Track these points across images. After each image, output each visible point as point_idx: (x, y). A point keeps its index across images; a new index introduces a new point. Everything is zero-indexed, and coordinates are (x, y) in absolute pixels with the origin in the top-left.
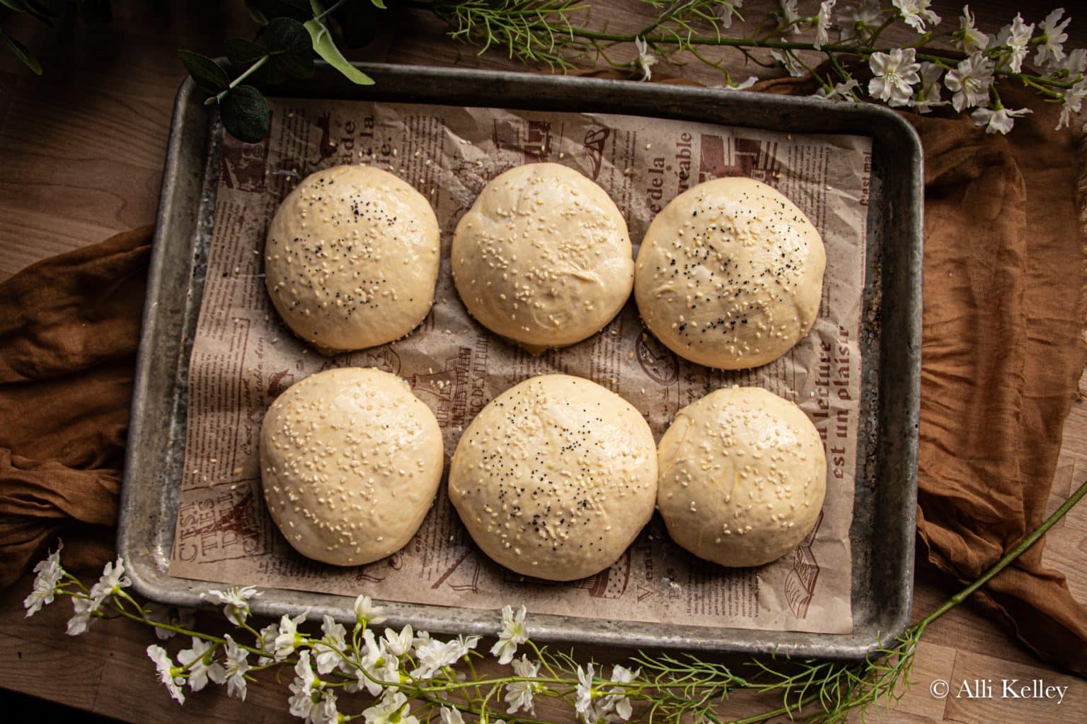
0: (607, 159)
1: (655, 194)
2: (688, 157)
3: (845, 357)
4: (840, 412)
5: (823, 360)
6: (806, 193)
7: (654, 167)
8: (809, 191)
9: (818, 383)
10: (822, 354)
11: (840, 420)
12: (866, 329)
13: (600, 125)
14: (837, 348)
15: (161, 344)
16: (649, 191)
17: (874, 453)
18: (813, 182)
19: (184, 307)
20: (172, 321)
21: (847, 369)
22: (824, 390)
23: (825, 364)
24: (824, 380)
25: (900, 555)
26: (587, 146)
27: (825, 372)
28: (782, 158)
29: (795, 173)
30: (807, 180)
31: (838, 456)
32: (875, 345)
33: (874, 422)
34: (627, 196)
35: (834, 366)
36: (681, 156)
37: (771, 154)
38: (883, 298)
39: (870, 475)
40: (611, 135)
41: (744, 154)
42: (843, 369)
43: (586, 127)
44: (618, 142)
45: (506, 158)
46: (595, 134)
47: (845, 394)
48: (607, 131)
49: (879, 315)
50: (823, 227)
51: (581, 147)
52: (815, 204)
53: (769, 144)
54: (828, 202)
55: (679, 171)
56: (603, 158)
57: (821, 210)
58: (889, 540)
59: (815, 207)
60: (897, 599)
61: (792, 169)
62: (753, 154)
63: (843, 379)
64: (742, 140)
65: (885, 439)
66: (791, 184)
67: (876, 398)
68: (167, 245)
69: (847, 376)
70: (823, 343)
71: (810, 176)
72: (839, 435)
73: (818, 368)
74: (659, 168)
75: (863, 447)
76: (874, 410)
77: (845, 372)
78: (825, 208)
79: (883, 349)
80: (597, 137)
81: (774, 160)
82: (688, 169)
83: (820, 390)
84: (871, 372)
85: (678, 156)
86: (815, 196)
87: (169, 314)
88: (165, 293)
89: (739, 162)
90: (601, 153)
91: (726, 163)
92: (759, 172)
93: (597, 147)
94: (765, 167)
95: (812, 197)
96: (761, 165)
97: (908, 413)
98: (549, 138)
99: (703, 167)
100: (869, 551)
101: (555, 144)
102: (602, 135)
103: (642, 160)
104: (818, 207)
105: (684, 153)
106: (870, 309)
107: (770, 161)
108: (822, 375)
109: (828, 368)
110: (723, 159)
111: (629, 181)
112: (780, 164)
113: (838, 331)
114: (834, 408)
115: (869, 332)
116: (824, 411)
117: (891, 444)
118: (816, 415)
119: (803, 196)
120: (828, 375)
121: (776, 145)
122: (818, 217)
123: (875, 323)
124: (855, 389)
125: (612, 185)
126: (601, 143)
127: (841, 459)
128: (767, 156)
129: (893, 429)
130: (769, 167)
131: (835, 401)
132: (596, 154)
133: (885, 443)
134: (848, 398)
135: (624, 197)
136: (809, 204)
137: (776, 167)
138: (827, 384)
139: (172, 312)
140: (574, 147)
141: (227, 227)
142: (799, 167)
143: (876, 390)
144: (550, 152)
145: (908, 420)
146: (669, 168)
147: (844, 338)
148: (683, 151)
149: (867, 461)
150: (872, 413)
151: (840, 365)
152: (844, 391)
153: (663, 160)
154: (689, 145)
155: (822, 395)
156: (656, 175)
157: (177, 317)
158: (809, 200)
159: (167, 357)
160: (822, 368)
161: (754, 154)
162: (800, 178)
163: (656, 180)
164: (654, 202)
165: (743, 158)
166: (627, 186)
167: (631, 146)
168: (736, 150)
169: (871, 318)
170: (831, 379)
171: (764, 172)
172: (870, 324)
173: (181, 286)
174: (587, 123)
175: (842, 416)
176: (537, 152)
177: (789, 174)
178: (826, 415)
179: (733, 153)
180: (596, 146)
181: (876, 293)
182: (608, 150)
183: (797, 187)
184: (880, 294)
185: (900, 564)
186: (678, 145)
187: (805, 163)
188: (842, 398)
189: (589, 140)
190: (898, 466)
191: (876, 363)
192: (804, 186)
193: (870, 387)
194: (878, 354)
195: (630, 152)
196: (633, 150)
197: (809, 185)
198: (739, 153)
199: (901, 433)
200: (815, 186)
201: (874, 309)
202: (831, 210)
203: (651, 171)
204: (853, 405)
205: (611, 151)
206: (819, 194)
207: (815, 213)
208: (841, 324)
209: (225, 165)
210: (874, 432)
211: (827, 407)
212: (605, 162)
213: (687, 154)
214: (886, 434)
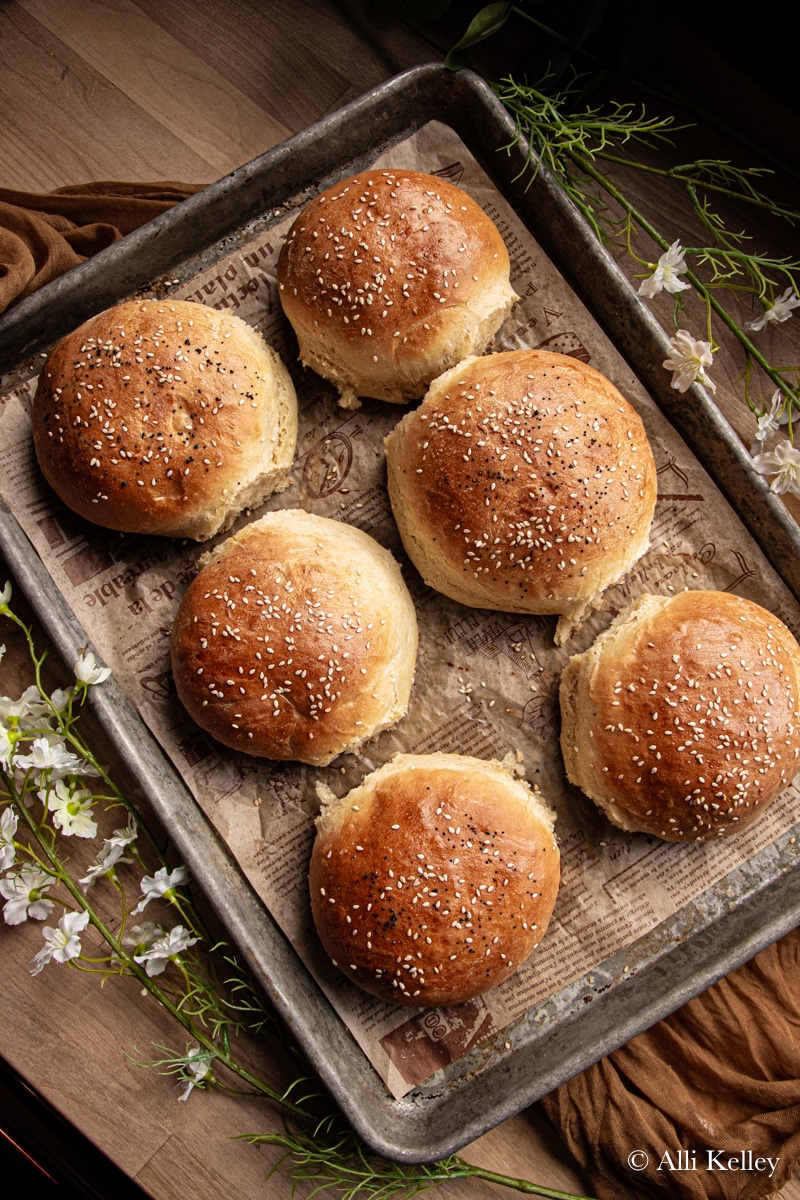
2: (109, 585)
12: (166, 292)
15: (705, 956)
16: (171, 598)
17: (282, 206)
19: (648, 968)
20: (672, 965)
25: (364, 114)
26: (173, 691)
32: (176, 273)
33: (252, 226)
36: (113, 591)
39: (305, 196)
40: (144, 675)
41: (62, 533)
44: (146, 664)
49: (143, 290)
58: (355, 134)
60: (406, 89)
62: (56, 522)
64: (50, 543)
65: (262, 202)
67: (228, 239)
68: (605, 1033)
76: (240, 234)
79: (176, 261)
80: (157, 688)
82: (121, 576)
84: (204, 260)
85: (116, 595)
87: (669, 974)
88: (653, 994)
90: (171, 672)
91: (86, 544)
97: (225, 192)
99: (108, 564)
100: (375, 151)
105: (109, 592)
110: (84, 550)
115: (166, 288)
117: (264, 192)
123: (153, 288)
129: (248, 199)
133: (265, 200)
139: (665, 974)
141: (533, 986)
143: (219, 244)
145: (232, 187)
148: (107, 595)
149: (294, 207)
150: (244, 233)
154: (96, 592)
157: (664, 966)
159: (711, 941)
161: (55, 520)
163: (155, 599)
168: (64, 543)
172: (157, 293)
173: (631, 989)
179: (69, 544)
180: (166, 682)
182: (161, 667)
185: (373, 108)
186: (105, 603)
190: (282, 170)
191: (194, 261)
193: (220, 251)
194: (183, 265)
195: (146, 644)
196: (142, 642)
198: (66, 538)
199: (248, 187)
205: (160, 663)
209: (473, 1041)
210: (262, 220)
213: (107, 589)
214: (256, 205)
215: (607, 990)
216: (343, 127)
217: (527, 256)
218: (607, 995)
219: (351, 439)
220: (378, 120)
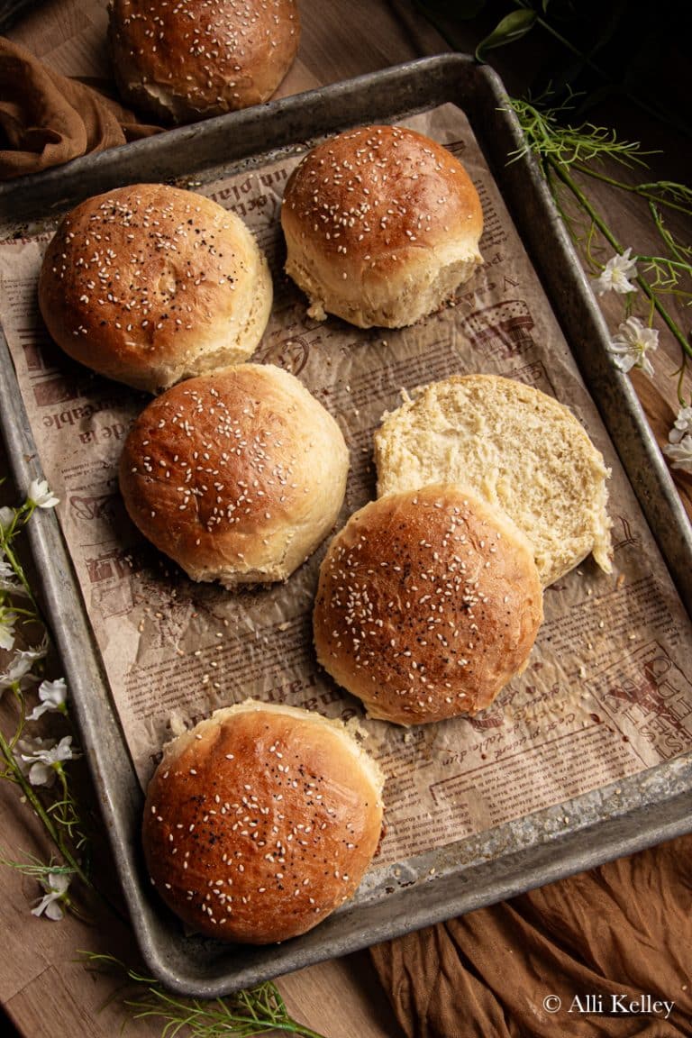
2: (69, 414)
15: (507, 872)
17: (304, 144)
19: (453, 875)
20: (475, 875)
25: (391, 82)
26: (95, 515)
32: (201, 176)
33: (274, 154)
36: (71, 420)
39: (326, 140)
41: (41, 360)
46: (80, 511)
48: (73, 500)
49: (169, 183)
58: (380, 97)
60: (432, 70)
65: (288, 136)
67: (251, 159)
68: (395, 917)
74: (92, 438)
76: (263, 158)
79: (202, 166)
80: (83, 508)
82: (81, 409)
84: (227, 172)
87: (469, 881)
88: (449, 894)
90: (98, 498)
97: (258, 116)
99: (74, 396)
100: (395, 117)
105: (66, 419)
117: (291, 127)
126: (87, 501)
129: (276, 129)
133: (291, 134)
139: (466, 881)
143: (242, 162)
145: (265, 114)
148: (64, 421)
150: (267, 158)
157: (467, 875)
159: (517, 862)
168: (40, 369)
173: (431, 888)
185: (399, 78)
190: (310, 111)
191: (219, 170)
198: (43, 366)
199: (278, 118)
203: (97, 443)
210: (284, 151)
213: (66, 416)
214: (282, 136)
215: (410, 886)
216: (371, 88)
217: (501, 230)
218: (408, 891)
219: (310, 346)
220: (402, 91)
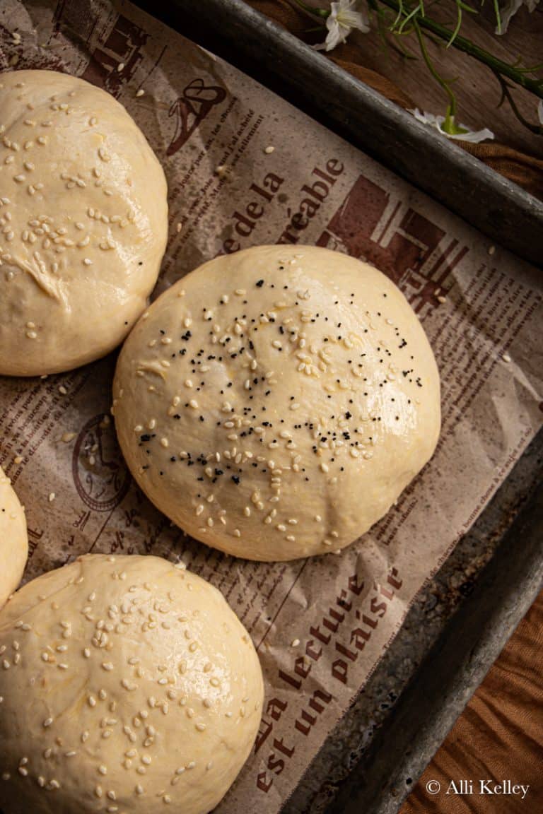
0: (202, 134)
1: (243, 226)
2: (321, 198)
3: (374, 617)
4: (320, 693)
5: (341, 603)
6: (469, 346)
7: (261, 185)
8: (475, 345)
9: (314, 632)
10: (344, 593)
11: (313, 704)
12: (437, 595)
13: (216, 77)
14: (370, 597)
16: (237, 215)
17: (339, 784)
18: (488, 336)
21: (367, 637)
22: (316, 648)
23: (340, 610)
24: (325, 632)
26: (184, 99)
27: (333, 621)
28: (462, 276)
29: (469, 307)
30: (481, 328)
31: (279, 755)
33: (366, 738)
34: (201, 205)
35: (351, 622)
36: (312, 191)
37: (449, 260)
38: (490, 564)
40: (226, 102)
41: (410, 238)
42: (359, 632)
43: (196, 70)
44: (229, 118)
45: (60, 51)
46: (202, 88)
47: (342, 671)
48: (222, 93)
49: (469, 584)
50: (463, 410)
51: (174, 96)
52: (473, 370)
53: (455, 243)
54: (491, 379)
55: (296, 211)
56: (197, 130)
57: (476, 383)
59: (469, 375)
61: (469, 300)
62: (422, 245)
63: (352, 648)
64: (418, 216)
65: (364, 772)
66: (454, 321)
67: (390, 704)
69: (360, 646)
70: (355, 578)
71: (488, 325)
72: (298, 726)
73: (326, 610)
74: (268, 190)
75: (329, 765)
76: (376, 719)
77: (361, 640)
78: (482, 382)
80: (203, 95)
81: (449, 270)
82: (311, 215)
83: (311, 643)
84: (407, 661)
85: (305, 188)
86: (479, 358)
89: (395, 247)
90: (197, 123)
91: (374, 238)
92: (417, 277)
93: (197, 110)
94: (431, 274)
95: (474, 357)
96: (426, 268)
97: (409, 754)
98: (137, 56)
99: (335, 225)
101: (141, 70)
102: (211, 95)
103: (250, 164)
104: (474, 376)
105: (317, 189)
106: (461, 569)
107: (442, 269)
108: (326, 623)
109: (341, 618)
110: (373, 229)
111: (215, 185)
112: (454, 282)
113: (387, 572)
114: (314, 683)
115: (439, 601)
116: (297, 678)
117: (364, 785)
118: (283, 675)
119: (461, 349)
120: (334, 629)
121: (465, 250)
122: (464, 391)
123: (456, 594)
124: (360, 673)
125: (187, 177)
126: (207, 106)
127: (281, 763)
128: (442, 260)
129: (380, 764)
130: (435, 278)
131: (321, 673)
132: (191, 119)
133: (361, 777)
134: (343, 679)
135: (196, 203)
136: (463, 365)
137: (446, 283)
138: (325, 640)
140: (165, 91)
142: (479, 302)
143: (397, 693)
144: (129, 79)
145: (404, 765)
146: (283, 199)
147: (389, 588)
148: (317, 184)
149: (321, 789)
150: (372, 723)
151: (359, 624)
152: (344, 665)
153: (280, 181)
154: (333, 182)
155: (308, 652)
156: (259, 199)
158: (466, 359)
160: (333, 613)
161: (425, 248)
162: (473, 319)
163: (255, 205)
164: (235, 235)
165: (406, 244)
166: (209, 191)
167: (245, 134)
168: (402, 226)
169: (455, 583)
170: (336, 638)
171: (424, 282)
172: (448, 591)
174: (201, 67)
175: (319, 701)
176: (110, 68)
177: (459, 304)
178: (297, 686)
179: (394, 228)
180: (197, 106)
181: (485, 550)
182: (210, 123)
183: (461, 329)
184: (489, 557)
186: (316, 171)
187: (493, 301)
188: (336, 674)
189: (191, 93)
192: (471, 334)
193: (391, 682)
194: (432, 643)
195: (239, 143)
196: (246, 142)
197: (481, 337)
198: (403, 233)
199: (385, 777)
200: (489, 343)
201: (468, 572)
202: (489, 391)
203: (254, 187)
204: (344, 694)
205: (213, 126)
206: (486, 358)
207: (464, 382)
208: (397, 565)
210: (357, 751)
211: (304, 674)
212: (196, 139)
213: (322, 192)
214: (370, 764)
